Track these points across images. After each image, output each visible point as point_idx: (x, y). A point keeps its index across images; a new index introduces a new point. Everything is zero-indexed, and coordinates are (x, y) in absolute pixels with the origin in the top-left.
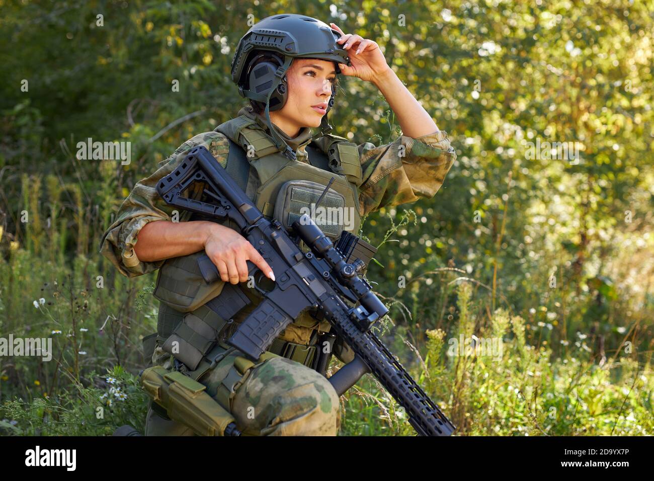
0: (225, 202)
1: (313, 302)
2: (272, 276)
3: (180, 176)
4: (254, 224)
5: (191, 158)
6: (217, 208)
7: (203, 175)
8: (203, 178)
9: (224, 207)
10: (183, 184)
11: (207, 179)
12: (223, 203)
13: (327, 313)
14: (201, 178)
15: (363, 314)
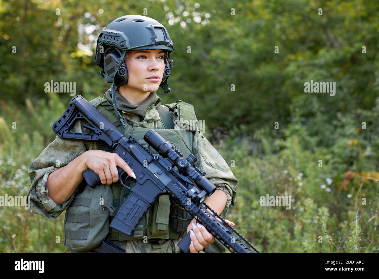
0: (97, 131)
1: (162, 189)
2: (133, 175)
3: (66, 118)
4: (117, 142)
5: (71, 105)
6: (92, 136)
7: (81, 115)
8: (82, 116)
9: (97, 134)
10: (69, 123)
11: (84, 117)
12: (96, 132)
13: (173, 195)
14: (80, 117)
15: (196, 193)
